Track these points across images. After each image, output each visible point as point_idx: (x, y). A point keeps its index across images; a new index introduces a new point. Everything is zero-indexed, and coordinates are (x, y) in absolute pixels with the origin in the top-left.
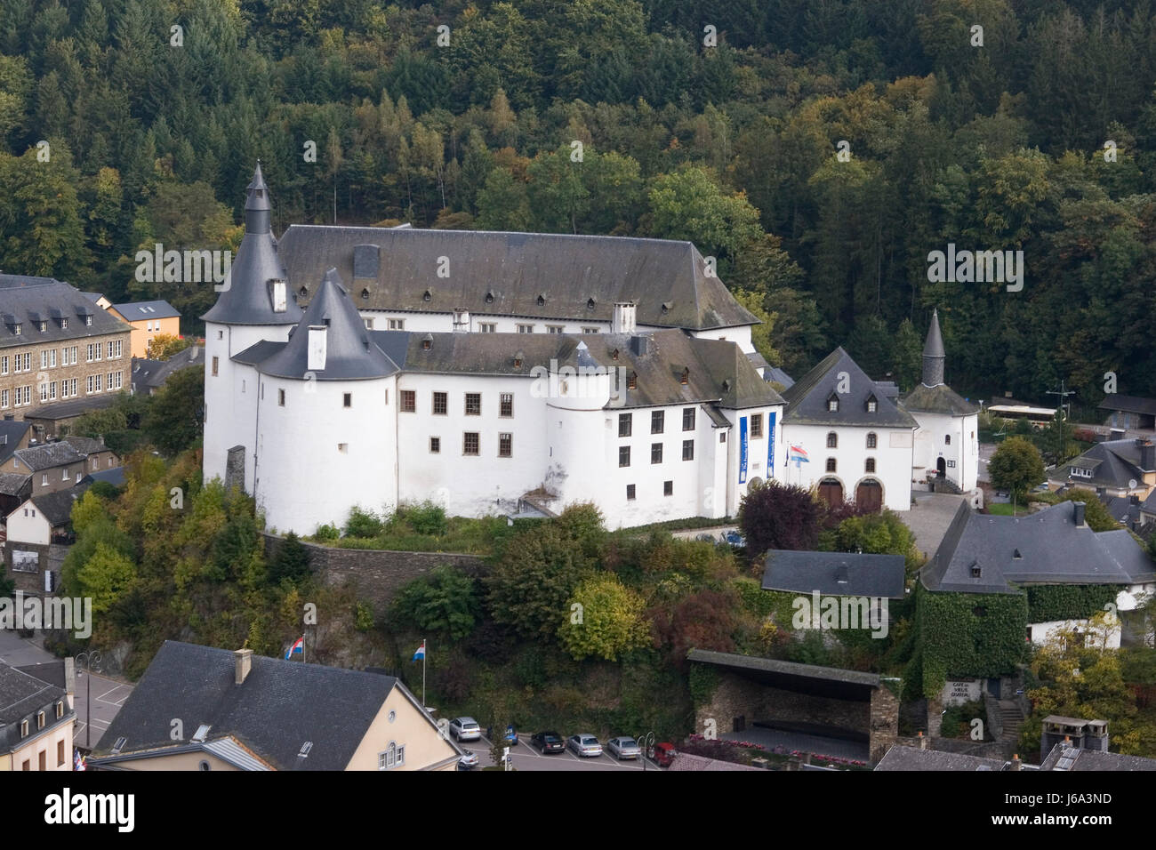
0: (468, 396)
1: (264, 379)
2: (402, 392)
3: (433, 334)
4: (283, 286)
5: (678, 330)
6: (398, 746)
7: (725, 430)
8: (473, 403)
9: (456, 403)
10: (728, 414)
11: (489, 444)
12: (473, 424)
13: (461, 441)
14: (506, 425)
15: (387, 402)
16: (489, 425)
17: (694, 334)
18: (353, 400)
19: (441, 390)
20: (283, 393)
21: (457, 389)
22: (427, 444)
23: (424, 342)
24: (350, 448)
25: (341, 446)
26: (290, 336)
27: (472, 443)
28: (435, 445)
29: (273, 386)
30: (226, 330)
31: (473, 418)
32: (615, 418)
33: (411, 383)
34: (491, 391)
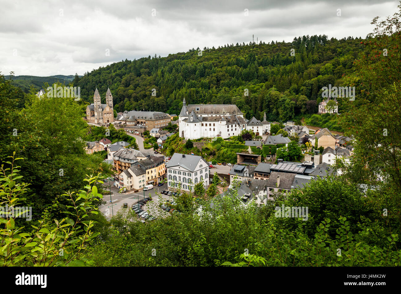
0: (210, 124)
3: (205, 117)
4: (187, 112)
5: (234, 115)
6: (202, 165)
9: (208, 125)
10: (240, 125)
11: (212, 129)
13: (209, 129)
14: (214, 127)
16: (212, 127)
17: (236, 116)
19: (206, 123)
21: (208, 123)
25: (195, 130)
26: (188, 118)
28: (206, 130)
29: (187, 124)
30: (181, 117)
31: (210, 126)
32: (227, 126)
33: (203, 123)
34: (212, 123)
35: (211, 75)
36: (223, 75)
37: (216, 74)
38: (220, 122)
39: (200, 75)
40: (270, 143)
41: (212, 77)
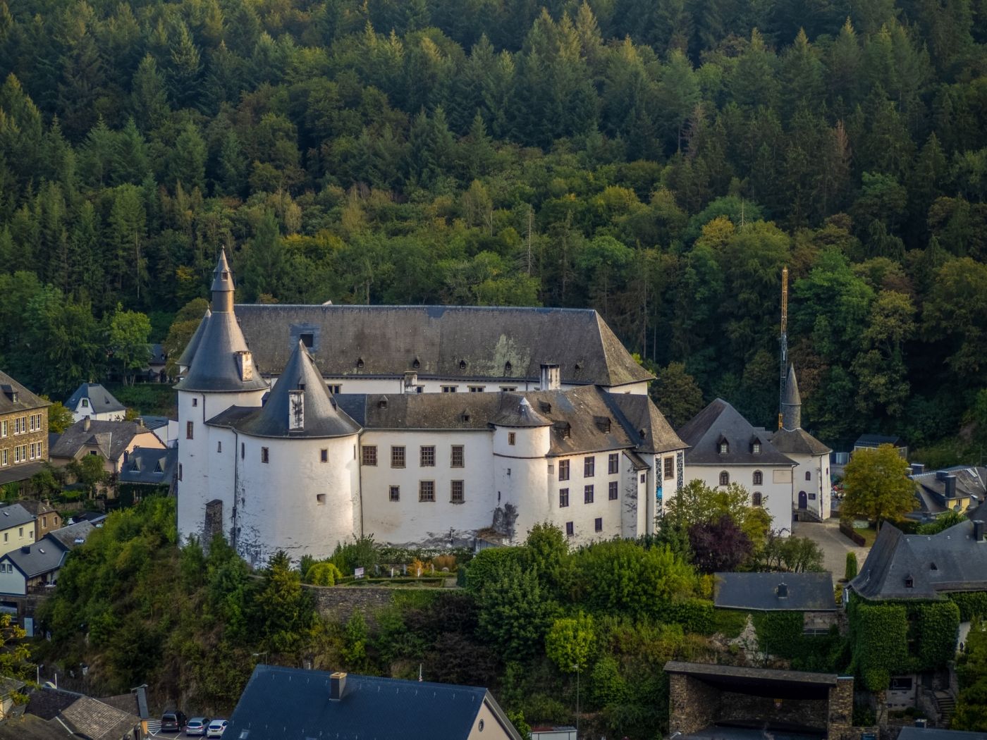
0: (423, 449)
1: (242, 438)
2: (364, 447)
3: (387, 395)
4: (249, 356)
5: (592, 387)
7: (644, 472)
8: (428, 456)
9: (413, 456)
10: (646, 458)
11: (443, 491)
12: (427, 473)
13: (417, 488)
14: (457, 474)
15: (355, 456)
16: (442, 474)
17: (606, 390)
18: (330, 456)
19: (399, 443)
20: (265, 451)
21: (413, 442)
22: (387, 493)
23: (380, 402)
24: (328, 499)
25: (319, 497)
26: (264, 401)
27: (427, 492)
28: (394, 494)
29: (254, 446)
30: (200, 398)
31: (428, 469)
32: (556, 462)
33: (371, 439)
34: (443, 443)
35: (247, 96)
36: (353, 101)
37: (282, 91)
38: (502, 434)
39: (170, 97)
40: (908, 583)
41: (259, 110)
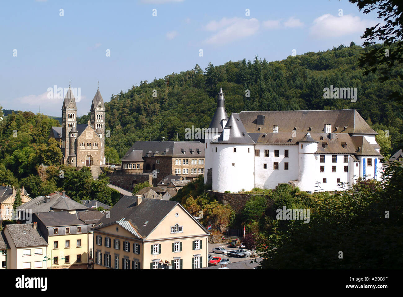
0: (275, 151)
2: (256, 150)
5: (347, 134)
6: (180, 226)
7: (358, 163)
8: (277, 153)
9: (272, 154)
11: (281, 166)
12: (276, 160)
13: (273, 165)
14: (286, 160)
15: (249, 152)
17: (352, 135)
18: (237, 150)
19: (267, 149)
20: (216, 148)
21: (272, 149)
22: (263, 166)
23: (264, 135)
24: (235, 165)
25: (233, 165)
27: (276, 166)
28: (265, 166)
31: (277, 158)
32: (319, 156)
33: (258, 147)
34: (282, 149)
38: (300, 145)
